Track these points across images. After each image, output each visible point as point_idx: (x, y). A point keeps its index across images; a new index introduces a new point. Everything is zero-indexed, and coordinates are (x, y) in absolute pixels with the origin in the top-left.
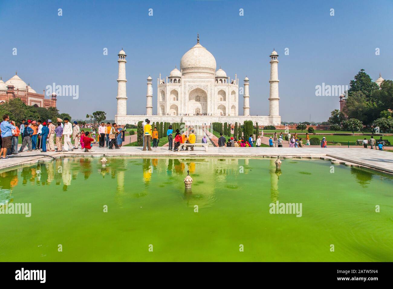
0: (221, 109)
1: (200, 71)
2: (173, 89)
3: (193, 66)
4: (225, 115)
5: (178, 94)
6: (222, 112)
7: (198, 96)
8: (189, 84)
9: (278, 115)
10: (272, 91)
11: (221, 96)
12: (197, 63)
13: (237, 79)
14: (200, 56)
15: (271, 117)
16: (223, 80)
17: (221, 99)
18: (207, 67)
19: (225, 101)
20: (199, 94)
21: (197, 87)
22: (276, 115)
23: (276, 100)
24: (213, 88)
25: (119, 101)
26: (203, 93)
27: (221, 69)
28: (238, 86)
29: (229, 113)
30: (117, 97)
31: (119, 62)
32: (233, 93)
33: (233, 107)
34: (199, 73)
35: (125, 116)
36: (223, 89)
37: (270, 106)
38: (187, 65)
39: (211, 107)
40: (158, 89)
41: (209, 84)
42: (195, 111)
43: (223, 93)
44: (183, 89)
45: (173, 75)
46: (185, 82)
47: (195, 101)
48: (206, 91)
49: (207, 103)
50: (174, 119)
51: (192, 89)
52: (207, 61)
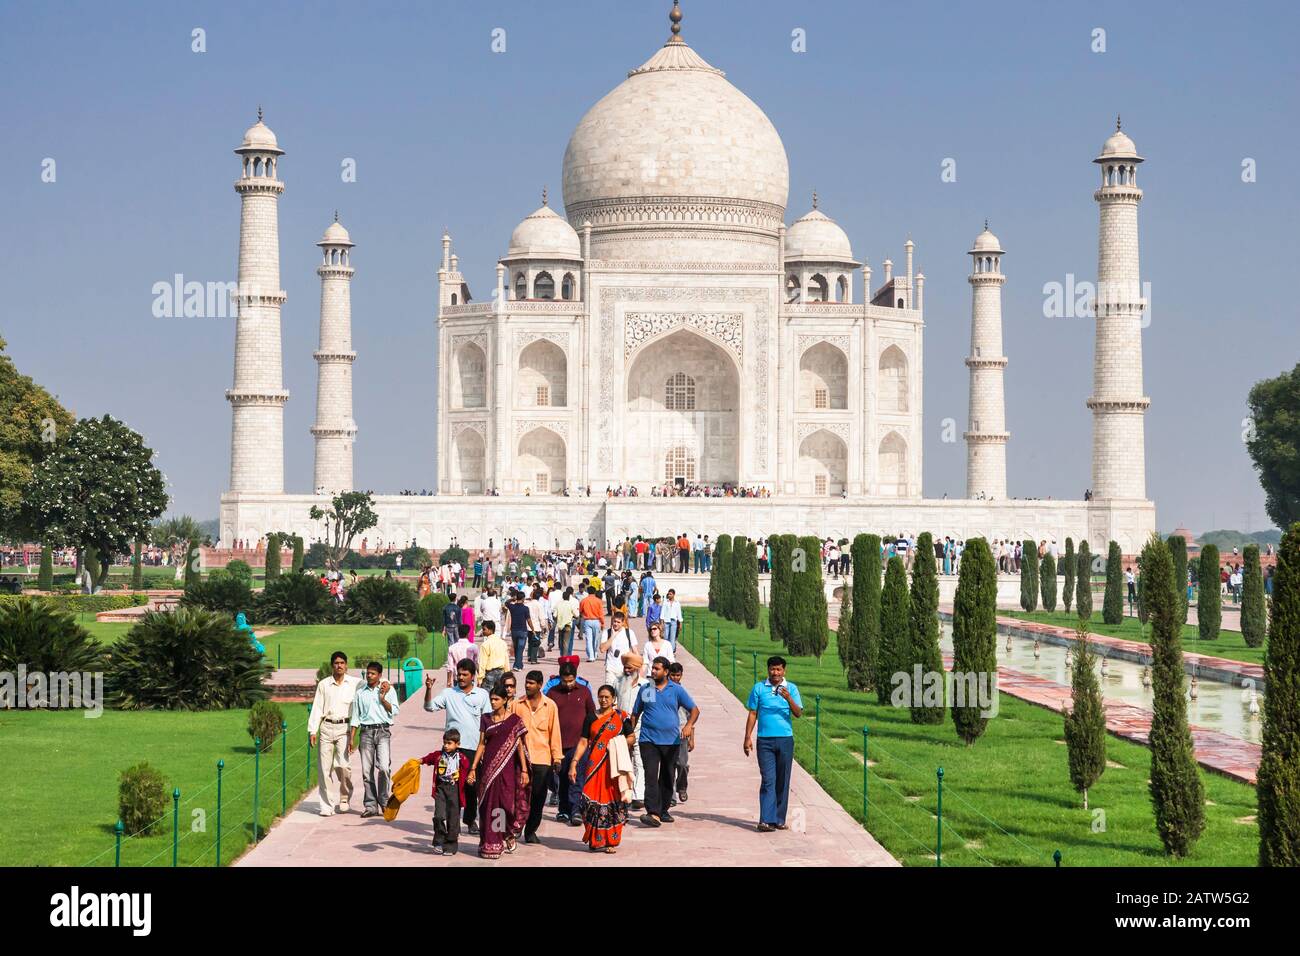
0: (817, 456)
1: (693, 218)
2: (539, 337)
3: (649, 191)
4: (842, 492)
5: (562, 365)
6: (826, 472)
7: (681, 377)
8: (633, 306)
9: (1142, 495)
10: (1107, 360)
11: (816, 381)
12: (673, 173)
13: (915, 274)
14: (688, 131)
15: (1098, 508)
16: (832, 278)
17: (820, 394)
18: (735, 194)
19: (844, 406)
20: (691, 367)
21: (677, 327)
22: (1127, 495)
23: (1129, 410)
24: (773, 334)
25: (246, 414)
26: (711, 362)
27: (816, 214)
28: (918, 315)
29: (869, 479)
30: (237, 392)
31: (243, 191)
32: (893, 357)
33: (892, 443)
34: (684, 233)
35: (278, 501)
36: (829, 340)
37: (1098, 444)
38: (608, 184)
39: (761, 448)
40: (443, 333)
41: (748, 309)
42: (663, 463)
43: (830, 361)
44: (595, 338)
45: (532, 249)
46: (605, 294)
47: (663, 407)
48: (730, 349)
49: (735, 421)
50: (554, 515)
51: (651, 340)
52: (731, 161)
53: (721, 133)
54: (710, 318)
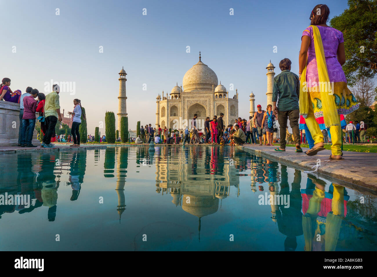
7: (198, 111)
16: (223, 94)
21: (196, 102)
24: (212, 103)
32: (233, 107)
40: (160, 105)
41: (208, 99)
44: (182, 105)
48: (204, 106)
51: (192, 105)
52: (207, 77)
53: (205, 73)
54: (201, 101)
